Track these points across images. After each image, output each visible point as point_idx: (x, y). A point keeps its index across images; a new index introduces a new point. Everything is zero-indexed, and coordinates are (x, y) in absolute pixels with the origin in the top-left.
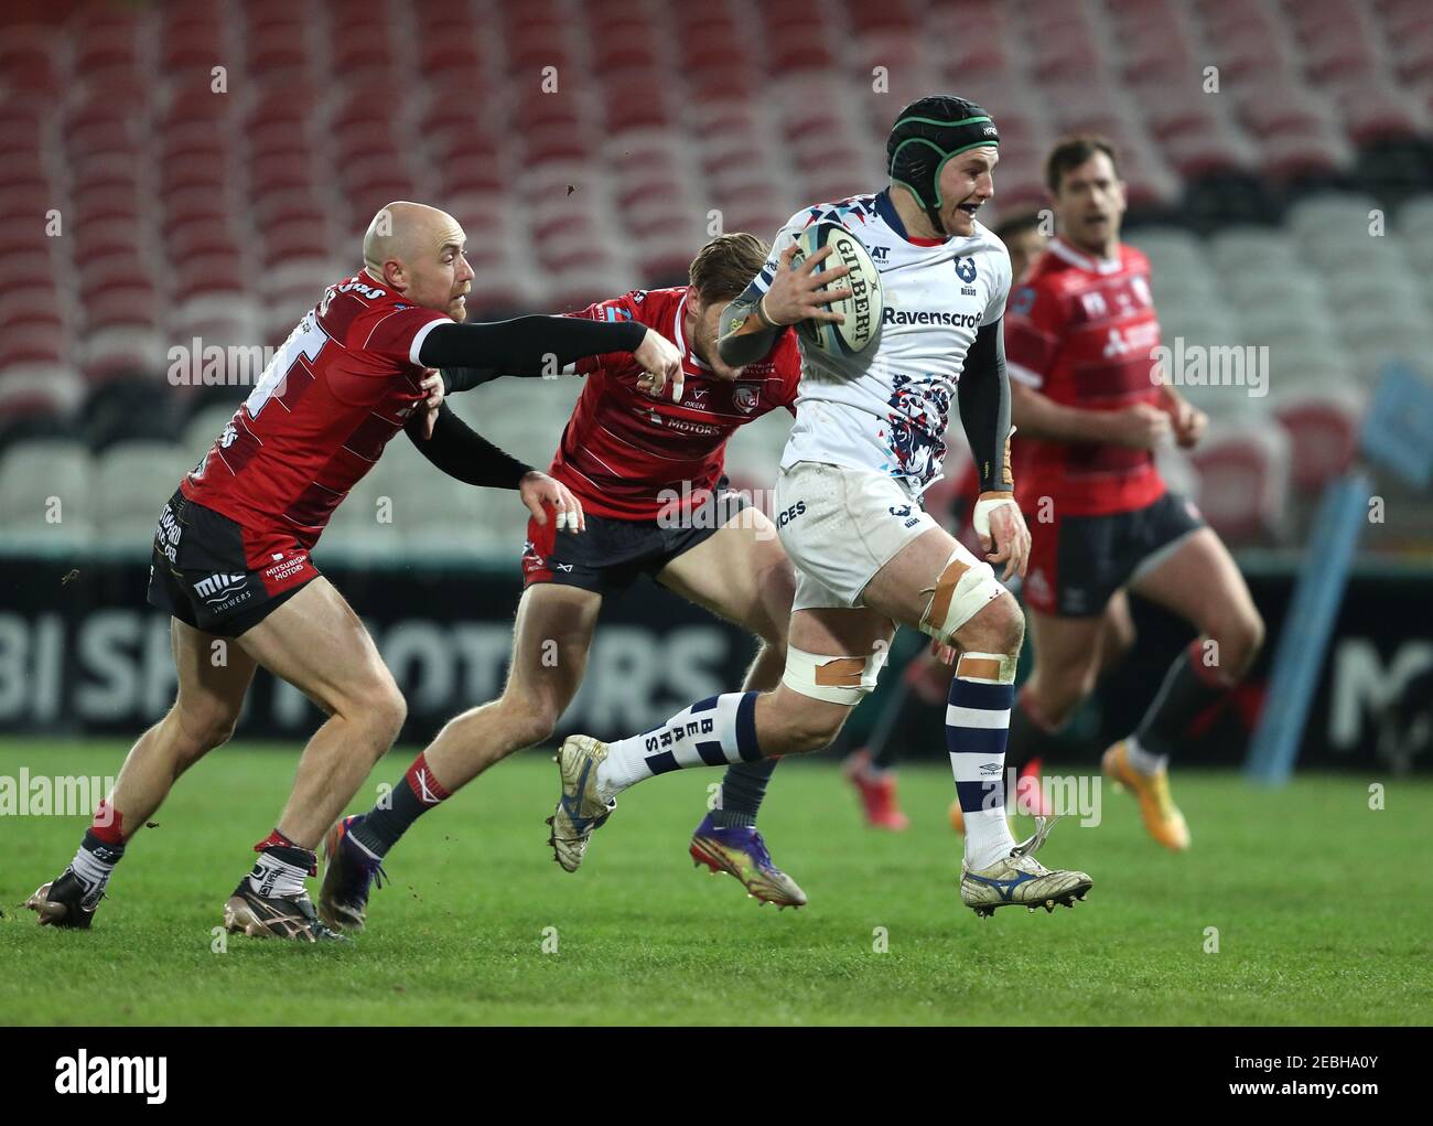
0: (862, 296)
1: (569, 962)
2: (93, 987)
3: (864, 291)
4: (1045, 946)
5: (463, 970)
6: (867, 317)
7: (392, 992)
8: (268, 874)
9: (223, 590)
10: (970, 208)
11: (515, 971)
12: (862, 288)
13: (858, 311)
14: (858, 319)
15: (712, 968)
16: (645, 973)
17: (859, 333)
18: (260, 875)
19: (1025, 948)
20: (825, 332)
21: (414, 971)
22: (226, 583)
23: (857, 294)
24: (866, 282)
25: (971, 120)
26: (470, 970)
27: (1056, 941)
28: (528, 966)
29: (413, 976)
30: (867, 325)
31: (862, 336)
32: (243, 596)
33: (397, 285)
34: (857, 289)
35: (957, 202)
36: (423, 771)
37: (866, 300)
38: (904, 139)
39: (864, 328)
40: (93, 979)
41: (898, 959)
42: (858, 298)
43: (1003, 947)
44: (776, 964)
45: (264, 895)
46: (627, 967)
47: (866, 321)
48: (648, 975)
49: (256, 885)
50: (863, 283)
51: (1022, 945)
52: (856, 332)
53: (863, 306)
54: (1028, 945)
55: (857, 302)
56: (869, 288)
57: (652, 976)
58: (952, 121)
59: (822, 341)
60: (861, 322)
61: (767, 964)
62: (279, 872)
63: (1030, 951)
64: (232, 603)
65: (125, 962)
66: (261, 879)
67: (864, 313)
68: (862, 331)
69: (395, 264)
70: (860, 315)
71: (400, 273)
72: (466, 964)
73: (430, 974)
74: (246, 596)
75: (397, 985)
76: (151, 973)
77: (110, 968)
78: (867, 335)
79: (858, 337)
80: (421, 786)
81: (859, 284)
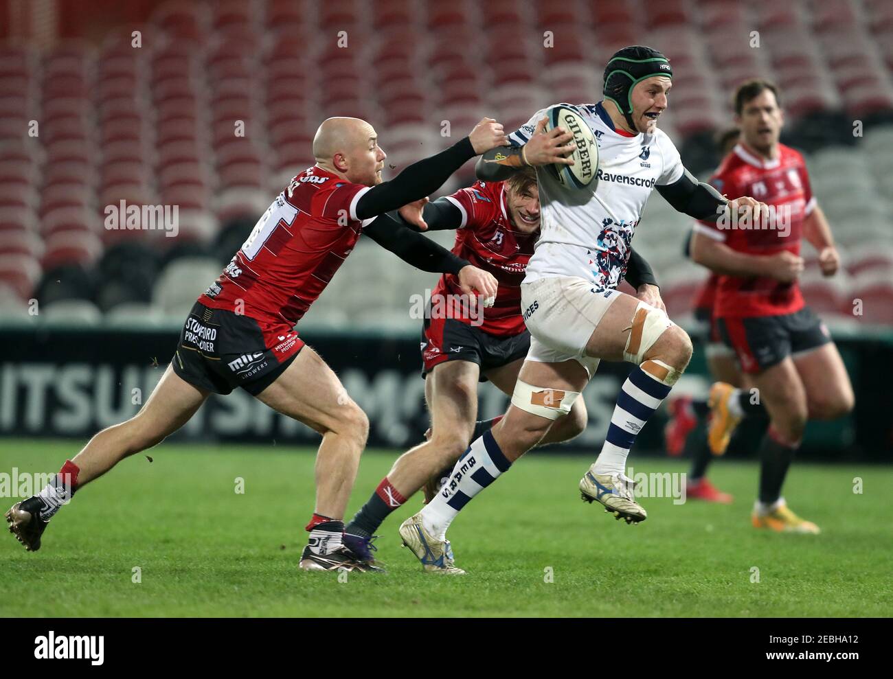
0: (584, 149)
1: (521, 586)
2: (223, 600)
3: (584, 146)
4: (821, 576)
5: (455, 590)
6: (589, 161)
7: (411, 605)
8: (321, 541)
9: (248, 364)
10: (652, 115)
11: (487, 591)
12: (583, 143)
13: (582, 158)
14: (583, 163)
15: (612, 589)
16: (569, 592)
17: (585, 173)
18: (316, 544)
19: (808, 577)
20: (563, 173)
21: (424, 591)
22: (251, 359)
23: (580, 148)
24: (586, 140)
25: (652, 60)
26: (459, 590)
27: (827, 573)
28: (496, 588)
29: (423, 594)
30: (589, 167)
31: (587, 174)
32: (262, 366)
33: (342, 168)
34: (580, 145)
35: (643, 110)
36: (389, 488)
37: (587, 151)
38: (612, 71)
39: (587, 169)
40: (223, 596)
41: (728, 584)
42: (582, 150)
43: (794, 576)
44: (651, 587)
45: (323, 554)
46: (558, 588)
47: (588, 164)
48: (571, 594)
49: (316, 550)
50: (583, 140)
51: (806, 575)
52: (583, 172)
53: (585, 155)
54: (810, 575)
55: (581, 153)
56: (588, 143)
57: (574, 594)
58: (640, 59)
59: (563, 180)
60: (585, 165)
61: (646, 587)
62: (328, 539)
63: (811, 579)
64: (255, 371)
65: (244, 586)
66: (317, 546)
67: (586, 159)
68: (587, 171)
69: (341, 155)
70: (584, 160)
71: (344, 160)
72: (456, 587)
73: (434, 593)
74: (264, 365)
75: (413, 599)
76: (260, 592)
77: (234, 589)
78: (590, 173)
79: (584, 175)
80: (389, 497)
81: (581, 141)
